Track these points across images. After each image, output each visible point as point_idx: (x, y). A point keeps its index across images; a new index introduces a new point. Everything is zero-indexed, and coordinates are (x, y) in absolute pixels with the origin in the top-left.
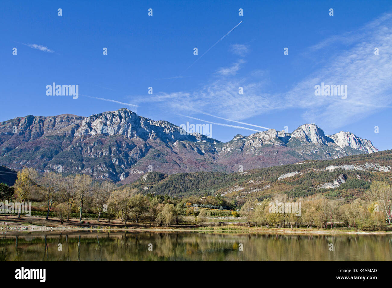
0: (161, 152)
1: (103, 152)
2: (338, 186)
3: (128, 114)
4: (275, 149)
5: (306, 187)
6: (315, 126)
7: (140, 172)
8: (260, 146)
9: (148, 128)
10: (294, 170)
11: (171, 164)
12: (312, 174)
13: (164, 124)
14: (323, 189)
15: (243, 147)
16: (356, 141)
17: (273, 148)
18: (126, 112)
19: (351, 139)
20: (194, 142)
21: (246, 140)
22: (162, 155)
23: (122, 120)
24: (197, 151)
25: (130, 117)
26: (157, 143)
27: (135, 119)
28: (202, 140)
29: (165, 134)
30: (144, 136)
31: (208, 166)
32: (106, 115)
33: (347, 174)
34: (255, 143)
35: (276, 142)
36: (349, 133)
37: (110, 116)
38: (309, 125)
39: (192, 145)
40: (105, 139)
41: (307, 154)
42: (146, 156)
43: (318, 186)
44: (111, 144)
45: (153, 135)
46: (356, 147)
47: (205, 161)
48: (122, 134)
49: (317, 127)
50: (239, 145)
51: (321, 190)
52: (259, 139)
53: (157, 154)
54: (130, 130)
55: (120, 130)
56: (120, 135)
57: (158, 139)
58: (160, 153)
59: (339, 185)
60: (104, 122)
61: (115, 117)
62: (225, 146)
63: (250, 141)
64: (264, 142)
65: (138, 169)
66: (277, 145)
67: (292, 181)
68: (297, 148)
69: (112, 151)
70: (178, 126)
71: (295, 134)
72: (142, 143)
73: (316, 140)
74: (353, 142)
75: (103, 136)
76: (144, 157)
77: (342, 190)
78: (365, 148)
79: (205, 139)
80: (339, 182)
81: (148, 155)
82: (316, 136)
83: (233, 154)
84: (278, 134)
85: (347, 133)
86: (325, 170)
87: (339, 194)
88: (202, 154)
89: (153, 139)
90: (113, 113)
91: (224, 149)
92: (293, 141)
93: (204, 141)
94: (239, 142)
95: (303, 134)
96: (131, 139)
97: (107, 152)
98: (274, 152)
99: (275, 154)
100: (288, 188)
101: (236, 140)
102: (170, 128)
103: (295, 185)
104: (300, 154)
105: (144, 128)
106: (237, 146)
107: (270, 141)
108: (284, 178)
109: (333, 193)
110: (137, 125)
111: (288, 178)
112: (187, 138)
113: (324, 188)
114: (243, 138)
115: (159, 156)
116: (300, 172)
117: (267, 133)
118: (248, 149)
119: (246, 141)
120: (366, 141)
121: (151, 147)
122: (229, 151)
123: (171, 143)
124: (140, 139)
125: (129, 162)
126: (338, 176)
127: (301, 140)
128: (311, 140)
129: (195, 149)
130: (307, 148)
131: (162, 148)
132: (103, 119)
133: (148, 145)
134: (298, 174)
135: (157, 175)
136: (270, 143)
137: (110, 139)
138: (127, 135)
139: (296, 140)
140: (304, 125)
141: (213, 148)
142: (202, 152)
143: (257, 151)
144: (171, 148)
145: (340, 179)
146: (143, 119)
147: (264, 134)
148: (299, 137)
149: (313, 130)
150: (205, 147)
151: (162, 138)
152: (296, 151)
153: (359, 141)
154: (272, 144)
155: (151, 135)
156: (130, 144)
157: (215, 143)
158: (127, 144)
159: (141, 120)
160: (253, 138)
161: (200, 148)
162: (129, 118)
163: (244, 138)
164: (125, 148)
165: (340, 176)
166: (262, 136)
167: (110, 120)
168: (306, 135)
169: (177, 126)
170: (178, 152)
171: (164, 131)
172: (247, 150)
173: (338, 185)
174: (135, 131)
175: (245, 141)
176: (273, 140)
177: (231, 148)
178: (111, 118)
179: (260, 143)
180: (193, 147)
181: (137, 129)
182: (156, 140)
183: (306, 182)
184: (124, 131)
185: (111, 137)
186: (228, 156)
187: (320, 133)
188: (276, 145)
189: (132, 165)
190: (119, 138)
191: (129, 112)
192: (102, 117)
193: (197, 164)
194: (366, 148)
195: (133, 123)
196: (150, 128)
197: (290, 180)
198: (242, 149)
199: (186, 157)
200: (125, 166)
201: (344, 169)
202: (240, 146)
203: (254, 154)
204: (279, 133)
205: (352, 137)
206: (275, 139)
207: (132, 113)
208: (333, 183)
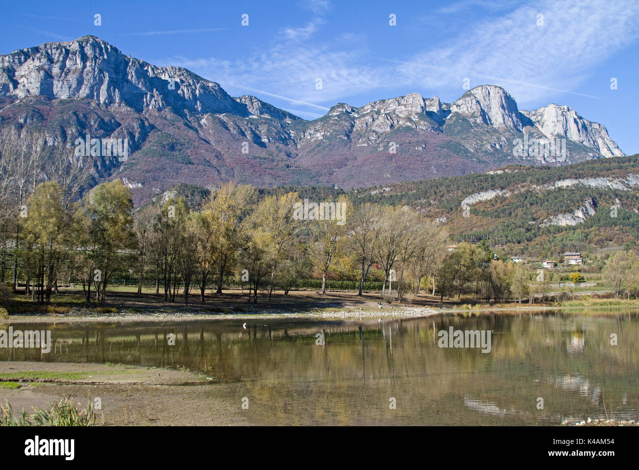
0: (176, 140)
1: (48, 138)
2: (582, 221)
3: (101, 49)
4: (421, 139)
5: (523, 223)
6: (501, 91)
7: (134, 186)
8: (388, 129)
9: (145, 85)
10: (493, 186)
11: (201, 167)
12: (529, 196)
13: (179, 76)
14: (554, 226)
15: (350, 132)
16: (578, 127)
17: (416, 135)
18: (95, 45)
19: (568, 121)
20: (244, 116)
21: (356, 116)
22: (178, 147)
23: (88, 64)
24: (253, 138)
25: (106, 57)
26: (165, 118)
27: (116, 61)
28: (262, 113)
29: (183, 98)
30: (135, 101)
31: (280, 173)
32: (49, 51)
33: (597, 197)
34: (377, 122)
35: (422, 123)
36: (566, 107)
37: (60, 54)
38: (489, 89)
39: (240, 124)
40: (48, 108)
41: (484, 149)
42: (144, 148)
43: (545, 221)
44: (63, 120)
45: (155, 101)
46: (578, 139)
47: (273, 161)
48: (87, 97)
49: (504, 93)
50: (343, 127)
51: (552, 229)
52: (386, 114)
53: (168, 144)
54: (104, 87)
55: (83, 87)
56: (83, 99)
57: (167, 110)
58: (174, 141)
59: (585, 219)
60: (46, 67)
61: (70, 56)
62: (312, 127)
63: (367, 118)
64: (395, 122)
65: (129, 179)
66: (424, 129)
67: (489, 209)
68: (464, 136)
69: (69, 137)
70: (209, 81)
71: (460, 106)
72: (133, 119)
73: (502, 121)
74: (572, 127)
75: (45, 102)
76: (140, 151)
77: (591, 229)
78: (594, 142)
79: (268, 111)
80: (584, 214)
81: (146, 146)
82: (502, 111)
83: (330, 147)
84: (425, 104)
85: (562, 107)
86: (553, 188)
87: (586, 237)
88: (263, 145)
89: (156, 110)
90: (65, 48)
91: (310, 134)
92: (457, 120)
93: (266, 116)
94: (342, 120)
95: (475, 108)
96: (107, 107)
97: (57, 137)
98: (418, 143)
99: (420, 148)
100: (484, 223)
101: (335, 116)
102: (191, 83)
103: (498, 217)
104: (470, 149)
105: (137, 82)
106: (337, 128)
107: (410, 120)
108: (474, 203)
109: (575, 235)
110: (121, 77)
111: (480, 202)
112: (230, 107)
113: (556, 224)
114: (349, 110)
115: (172, 148)
116: (504, 191)
117: (403, 102)
118: (361, 136)
119: (358, 118)
120: (596, 126)
121: (152, 127)
122: (322, 140)
123: (196, 120)
124: (129, 109)
125: (107, 162)
126: (582, 201)
127: (472, 120)
128: (490, 120)
129: (248, 134)
130: (484, 138)
131: (177, 130)
132: (44, 60)
133: (146, 123)
134: (500, 194)
135: (196, 193)
136: (409, 124)
137: (59, 108)
138: (98, 99)
139: (462, 119)
140: (480, 88)
141: (285, 132)
142: (263, 140)
143: (382, 142)
144: (197, 131)
145: (586, 207)
146: (133, 62)
147: (396, 103)
148: (467, 112)
149: (497, 98)
150: (268, 130)
151: (176, 106)
152: (462, 142)
153: (584, 126)
154: (414, 127)
155: (151, 100)
156: (106, 119)
157: (288, 121)
158: (99, 119)
159: (130, 64)
160: (372, 111)
161: (257, 132)
162: (104, 58)
163: (353, 111)
164: (96, 130)
165: (586, 201)
166: (392, 107)
167: (59, 64)
168: (481, 109)
169: (207, 81)
170: (211, 139)
171: (180, 92)
172: (359, 139)
173: (583, 219)
174: (117, 90)
175: (354, 119)
176: (415, 118)
177: (326, 133)
178: (61, 59)
179: (389, 123)
180: (243, 130)
181: (121, 84)
182: (162, 112)
183: (520, 212)
184: (92, 89)
185: (62, 102)
186: (319, 152)
187: (509, 104)
188: (422, 129)
189: (113, 169)
190: (81, 107)
191: (103, 46)
192: (42, 55)
193: (257, 169)
194: (596, 142)
195: (112, 70)
196: (150, 83)
197: (485, 207)
198: (348, 136)
199: (231, 151)
200: (98, 172)
201: (589, 185)
202: (345, 128)
203: (376, 148)
204: (427, 103)
205: (571, 116)
206: (420, 115)
207: (109, 47)
208: (574, 214)
